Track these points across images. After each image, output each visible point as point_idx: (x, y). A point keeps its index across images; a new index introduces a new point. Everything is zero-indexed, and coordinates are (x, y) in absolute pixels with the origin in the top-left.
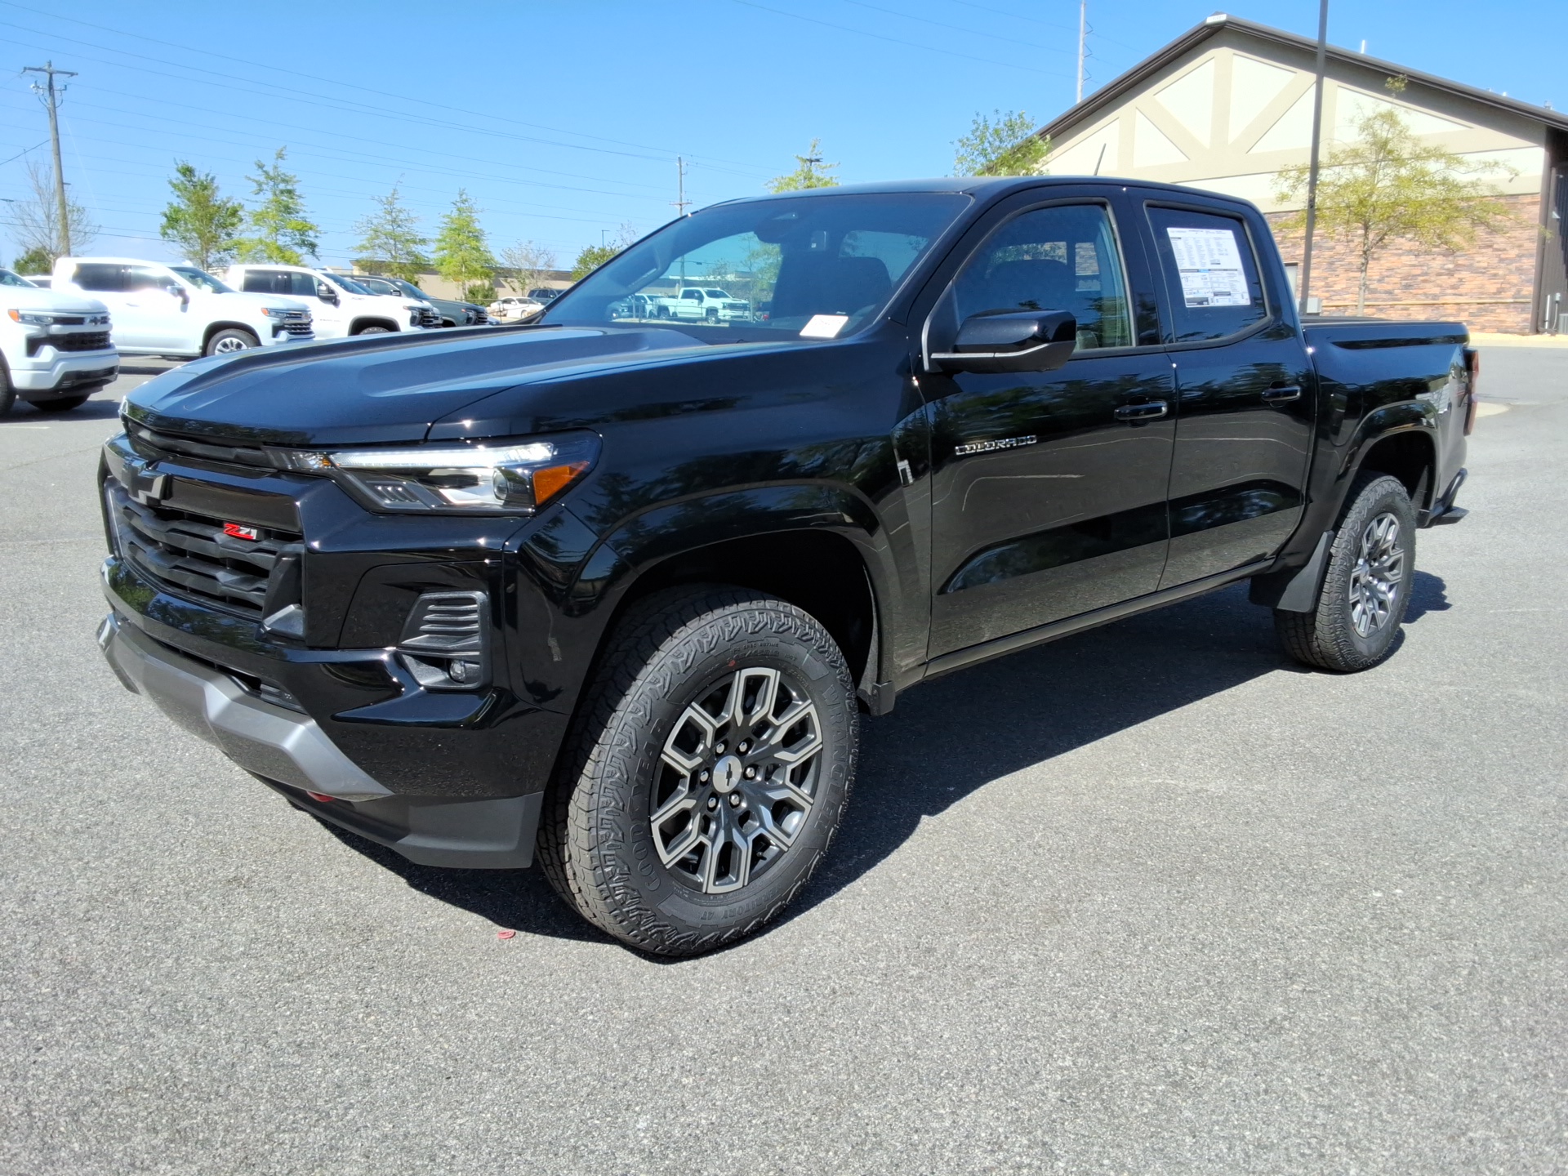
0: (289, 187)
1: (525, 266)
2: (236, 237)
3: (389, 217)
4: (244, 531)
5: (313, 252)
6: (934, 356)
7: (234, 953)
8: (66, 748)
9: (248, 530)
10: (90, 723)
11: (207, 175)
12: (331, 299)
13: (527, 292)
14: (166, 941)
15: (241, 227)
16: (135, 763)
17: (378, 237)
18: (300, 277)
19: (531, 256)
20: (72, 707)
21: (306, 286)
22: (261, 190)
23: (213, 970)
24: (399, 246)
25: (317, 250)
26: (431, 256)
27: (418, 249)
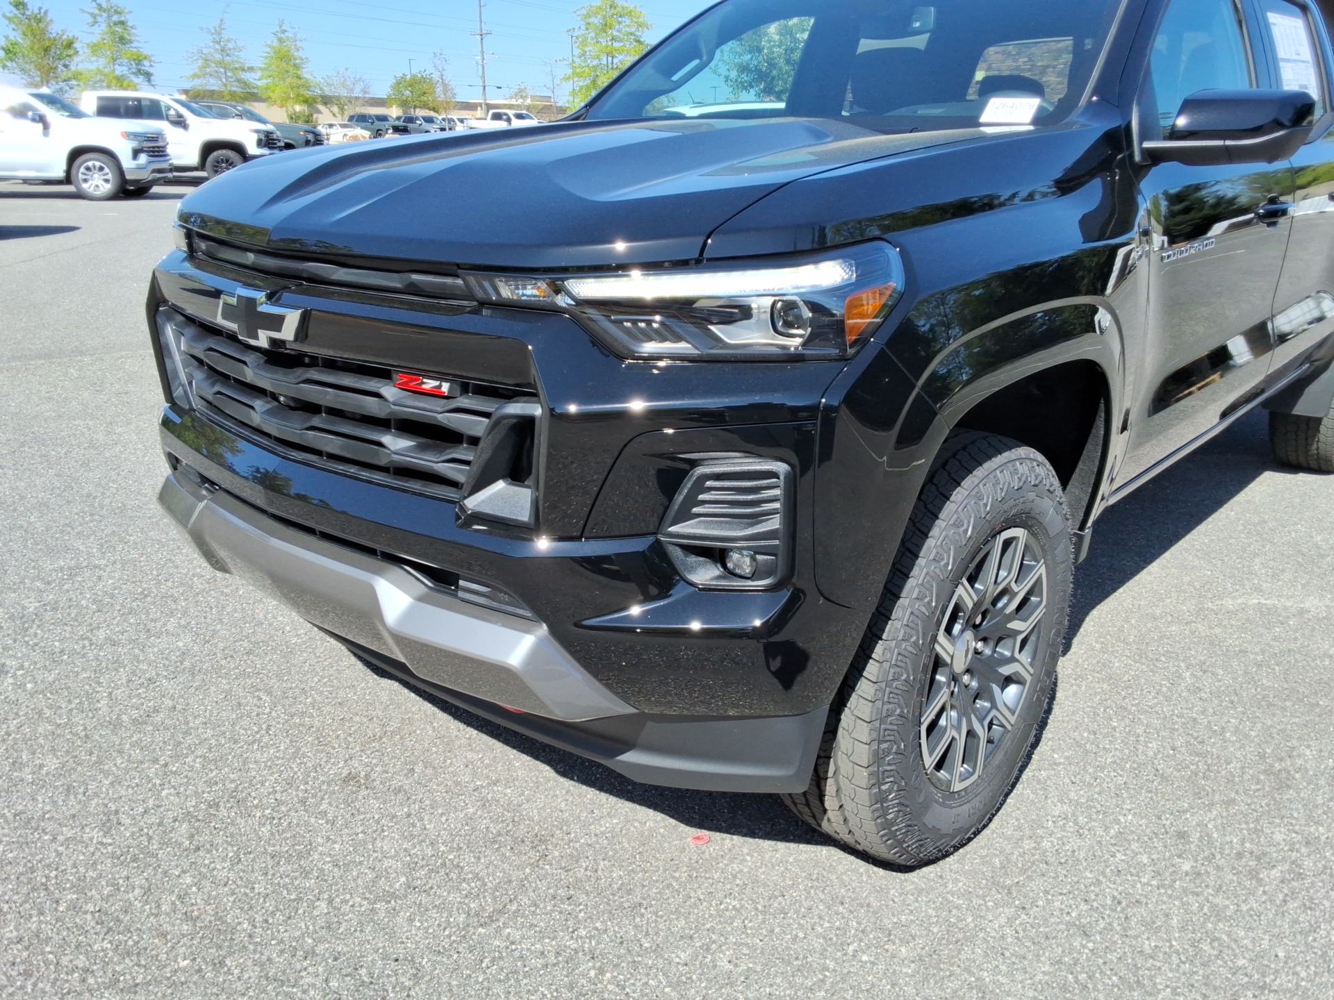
0: (122, 19)
1: (344, 93)
2: (73, 68)
3: (217, 47)
4: (430, 384)
5: (149, 81)
6: (1147, 145)
7: (397, 886)
8: (84, 611)
9: (436, 383)
10: (100, 578)
11: (40, 9)
12: (180, 122)
13: (346, 117)
14: (306, 874)
15: (76, 59)
16: (170, 627)
17: (208, 66)
18: (148, 103)
19: (348, 83)
20: (72, 559)
21: (152, 110)
22: (96, 22)
23: (382, 914)
24: (229, 74)
25: (152, 78)
26: (259, 83)
27: (250, 77)
